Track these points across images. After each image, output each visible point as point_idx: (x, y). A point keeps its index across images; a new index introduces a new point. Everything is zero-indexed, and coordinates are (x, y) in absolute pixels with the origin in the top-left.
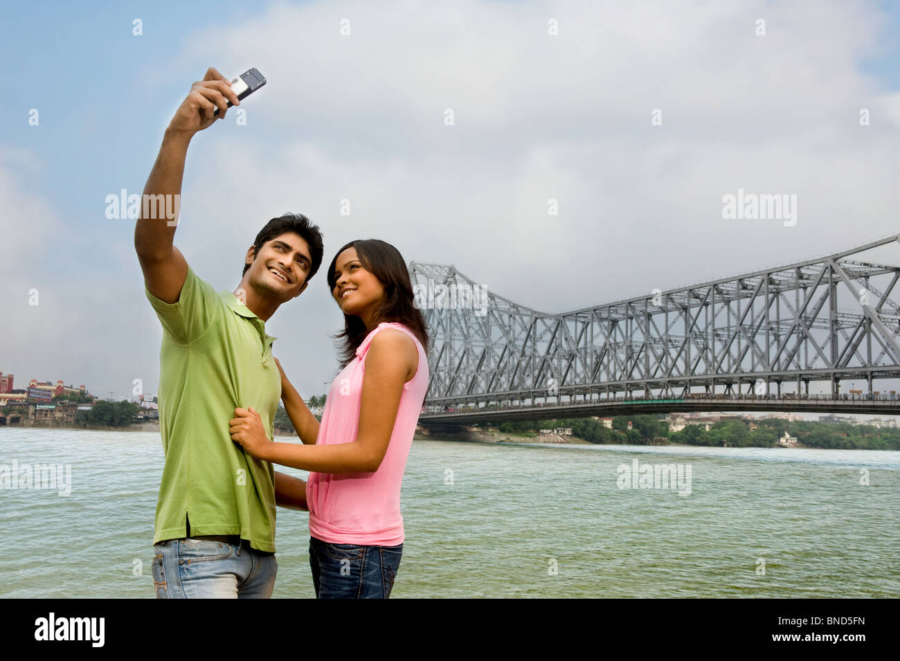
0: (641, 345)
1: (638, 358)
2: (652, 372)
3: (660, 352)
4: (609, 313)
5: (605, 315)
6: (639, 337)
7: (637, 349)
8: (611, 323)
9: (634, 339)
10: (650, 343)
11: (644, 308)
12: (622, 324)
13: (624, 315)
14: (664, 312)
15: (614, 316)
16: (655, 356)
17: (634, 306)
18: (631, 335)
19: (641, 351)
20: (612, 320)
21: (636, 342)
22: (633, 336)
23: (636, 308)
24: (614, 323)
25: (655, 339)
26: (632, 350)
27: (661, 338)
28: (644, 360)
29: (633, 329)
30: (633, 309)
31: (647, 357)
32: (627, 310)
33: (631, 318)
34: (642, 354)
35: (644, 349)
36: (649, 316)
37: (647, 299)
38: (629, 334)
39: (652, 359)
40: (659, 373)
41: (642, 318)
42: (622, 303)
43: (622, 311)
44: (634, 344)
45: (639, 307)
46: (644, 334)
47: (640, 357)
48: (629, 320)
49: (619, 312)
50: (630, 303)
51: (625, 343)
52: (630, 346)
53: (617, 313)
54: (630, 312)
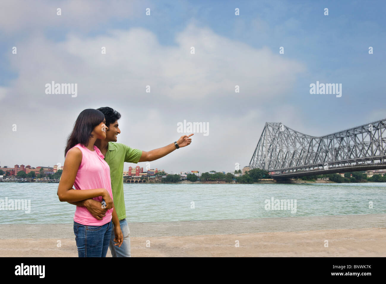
0: (353, 146)
1: (352, 151)
2: (358, 156)
3: (361, 148)
4: (340, 135)
5: (338, 136)
6: (352, 143)
7: (352, 148)
8: (341, 139)
9: (350, 144)
10: (357, 145)
11: (353, 132)
12: (345, 139)
13: (346, 135)
14: (361, 133)
15: (342, 136)
16: (359, 150)
17: (349, 132)
18: (349, 143)
19: (353, 148)
20: (341, 138)
21: (351, 145)
22: (350, 143)
23: (350, 133)
24: (342, 138)
25: (358, 143)
26: (350, 148)
27: (361, 143)
28: (355, 152)
29: (350, 140)
30: (349, 133)
31: (356, 150)
32: (347, 134)
33: (349, 136)
34: (354, 149)
35: (354, 147)
36: (355, 135)
37: (354, 129)
38: (348, 142)
39: (358, 151)
40: (361, 156)
41: (353, 136)
42: (345, 131)
43: (345, 134)
44: (350, 146)
45: (351, 132)
46: (354, 142)
47: (353, 150)
48: (348, 137)
49: (344, 134)
50: (348, 131)
51: (347, 145)
52: (349, 147)
53: (343, 135)
54: (348, 134)
